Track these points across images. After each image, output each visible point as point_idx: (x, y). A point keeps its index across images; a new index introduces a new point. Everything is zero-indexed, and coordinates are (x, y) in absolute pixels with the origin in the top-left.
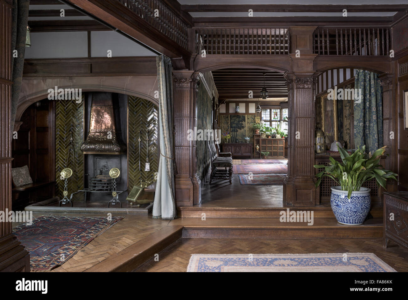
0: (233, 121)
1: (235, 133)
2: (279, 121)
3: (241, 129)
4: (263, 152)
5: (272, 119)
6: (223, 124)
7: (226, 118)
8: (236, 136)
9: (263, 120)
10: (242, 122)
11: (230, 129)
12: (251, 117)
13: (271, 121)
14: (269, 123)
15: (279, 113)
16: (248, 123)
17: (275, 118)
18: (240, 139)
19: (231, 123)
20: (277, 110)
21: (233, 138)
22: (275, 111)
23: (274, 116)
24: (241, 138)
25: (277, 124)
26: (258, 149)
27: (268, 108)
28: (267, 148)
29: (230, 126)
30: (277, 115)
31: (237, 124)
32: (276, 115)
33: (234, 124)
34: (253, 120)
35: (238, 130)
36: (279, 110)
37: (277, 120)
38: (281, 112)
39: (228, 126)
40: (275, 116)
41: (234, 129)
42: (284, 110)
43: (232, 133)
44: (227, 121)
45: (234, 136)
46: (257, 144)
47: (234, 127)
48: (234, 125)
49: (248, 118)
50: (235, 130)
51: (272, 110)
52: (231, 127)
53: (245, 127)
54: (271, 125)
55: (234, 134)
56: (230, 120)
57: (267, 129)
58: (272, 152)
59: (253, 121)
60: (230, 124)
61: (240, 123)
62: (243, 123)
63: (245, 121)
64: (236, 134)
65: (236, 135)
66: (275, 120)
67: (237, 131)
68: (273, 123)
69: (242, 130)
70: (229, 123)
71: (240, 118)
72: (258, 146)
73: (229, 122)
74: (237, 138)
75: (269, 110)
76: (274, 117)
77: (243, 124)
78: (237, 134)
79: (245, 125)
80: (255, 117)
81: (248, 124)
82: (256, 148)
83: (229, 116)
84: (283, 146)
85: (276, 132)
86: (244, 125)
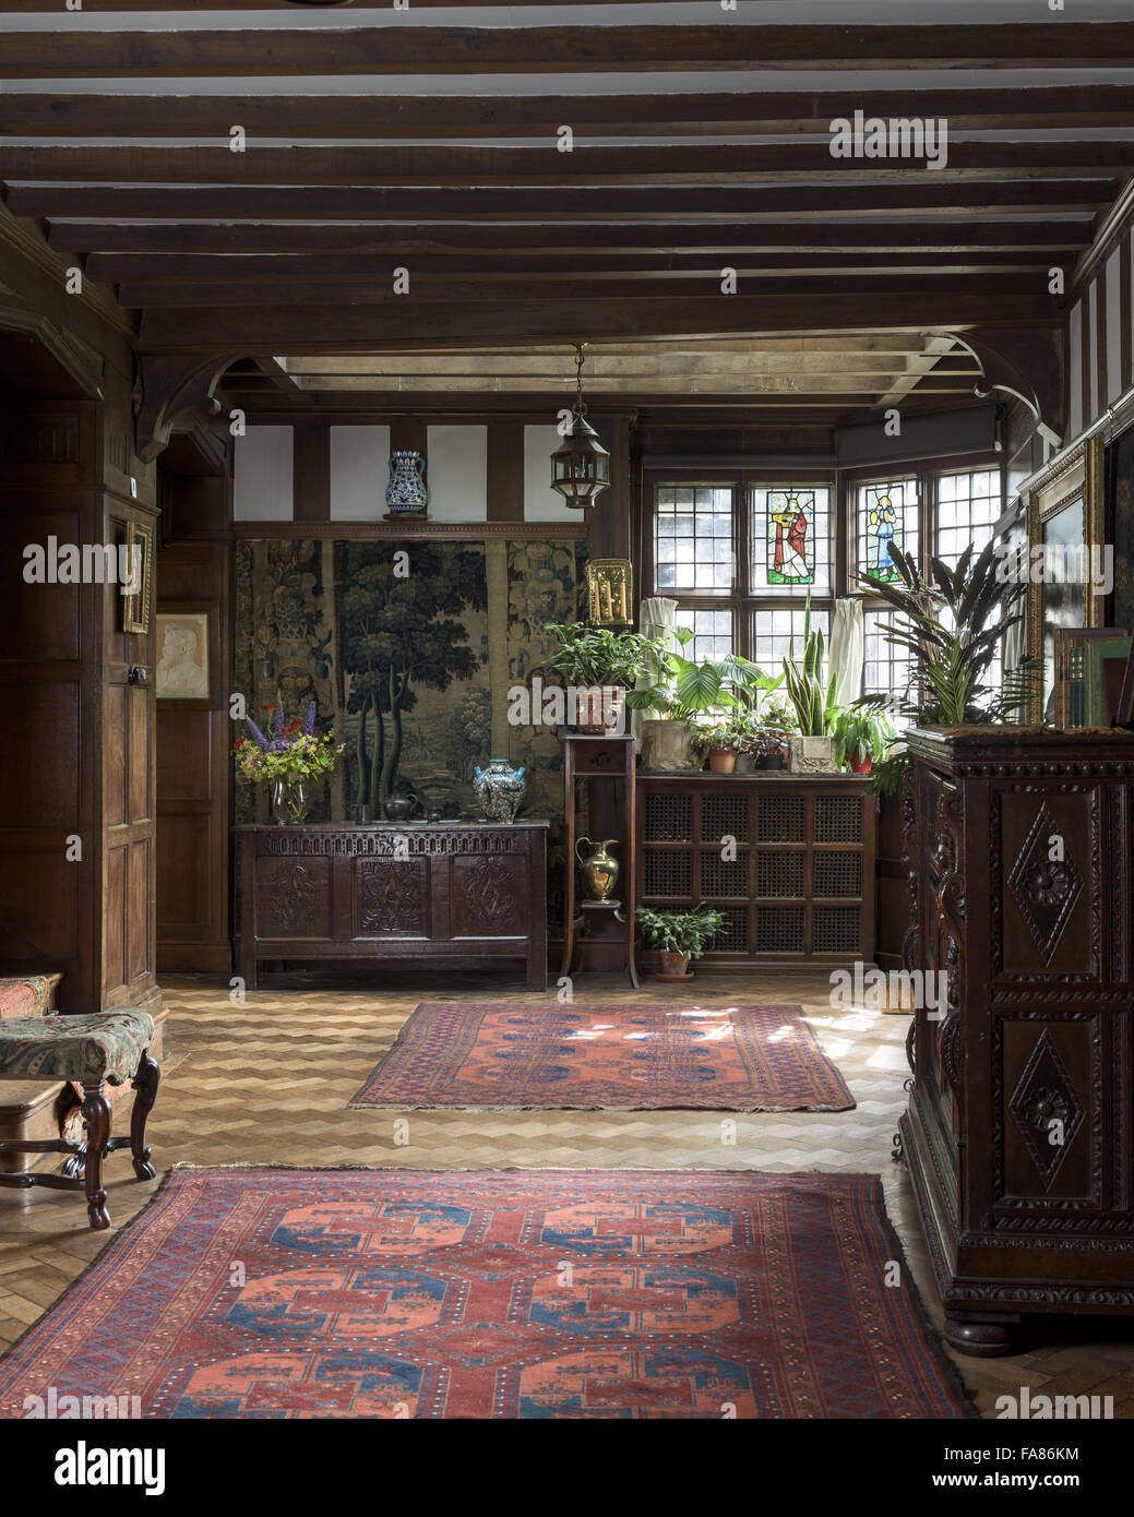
0: (367, 597)
1: (387, 716)
2: (825, 604)
3: (442, 683)
4: (660, 909)
5: (760, 584)
6: (264, 632)
7: (300, 569)
8: (389, 752)
9: (671, 595)
10: (457, 607)
11: (341, 687)
12: (546, 563)
13: (742, 604)
14: (723, 621)
15: (821, 525)
16: (512, 618)
17: (786, 569)
18: (436, 783)
19: (341, 618)
20: (803, 499)
21: (367, 764)
22: (779, 502)
23: (779, 554)
24: (444, 774)
25: (799, 629)
26: (603, 883)
27: (717, 478)
28: (697, 868)
29: (331, 649)
30: (809, 547)
31: (401, 631)
32: (797, 540)
33: (374, 630)
34: (568, 588)
35: (419, 689)
36: (822, 497)
37: (799, 591)
38: (842, 517)
39: (316, 653)
40: (789, 552)
41: (372, 677)
42: (868, 498)
43: (354, 721)
44: (309, 597)
45: (373, 754)
46: (598, 836)
47: (379, 665)
48: (377, 643)
49: (514, 575)
50: (382, 693)
51: (759, 497)
52: (349, 661)
53: (485, 658)
54: (744, 643)
55: (373, 727)
56: (340, 592)
57: (703, 683)
58: (744, 909)
59: (560, 605)
60: (341, 629)
61: (440, 617)
62: (467, 618)
63: (481, 602)
64: (391, 730)
65: (391, 740)
66: (781, 591)
67: (407, 700)
68: (764, 621)
69: (457, 689)
70: (329, 622)
71: (437, 571)
72: (614, 852)
73: (329, 611)
74: (405, 767)
75: (723, 498)
76: (779, 562)
77: (460, 632)
78: (407, 725)
79: (485, 640)
80: (581, 562)
81: (517, 629)
82: (584, 879)
83: (328, 550)
84: (858, 854)
85: (791, 711)
86: (473, 643)
